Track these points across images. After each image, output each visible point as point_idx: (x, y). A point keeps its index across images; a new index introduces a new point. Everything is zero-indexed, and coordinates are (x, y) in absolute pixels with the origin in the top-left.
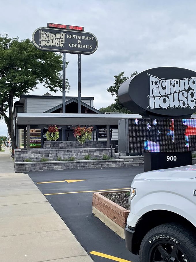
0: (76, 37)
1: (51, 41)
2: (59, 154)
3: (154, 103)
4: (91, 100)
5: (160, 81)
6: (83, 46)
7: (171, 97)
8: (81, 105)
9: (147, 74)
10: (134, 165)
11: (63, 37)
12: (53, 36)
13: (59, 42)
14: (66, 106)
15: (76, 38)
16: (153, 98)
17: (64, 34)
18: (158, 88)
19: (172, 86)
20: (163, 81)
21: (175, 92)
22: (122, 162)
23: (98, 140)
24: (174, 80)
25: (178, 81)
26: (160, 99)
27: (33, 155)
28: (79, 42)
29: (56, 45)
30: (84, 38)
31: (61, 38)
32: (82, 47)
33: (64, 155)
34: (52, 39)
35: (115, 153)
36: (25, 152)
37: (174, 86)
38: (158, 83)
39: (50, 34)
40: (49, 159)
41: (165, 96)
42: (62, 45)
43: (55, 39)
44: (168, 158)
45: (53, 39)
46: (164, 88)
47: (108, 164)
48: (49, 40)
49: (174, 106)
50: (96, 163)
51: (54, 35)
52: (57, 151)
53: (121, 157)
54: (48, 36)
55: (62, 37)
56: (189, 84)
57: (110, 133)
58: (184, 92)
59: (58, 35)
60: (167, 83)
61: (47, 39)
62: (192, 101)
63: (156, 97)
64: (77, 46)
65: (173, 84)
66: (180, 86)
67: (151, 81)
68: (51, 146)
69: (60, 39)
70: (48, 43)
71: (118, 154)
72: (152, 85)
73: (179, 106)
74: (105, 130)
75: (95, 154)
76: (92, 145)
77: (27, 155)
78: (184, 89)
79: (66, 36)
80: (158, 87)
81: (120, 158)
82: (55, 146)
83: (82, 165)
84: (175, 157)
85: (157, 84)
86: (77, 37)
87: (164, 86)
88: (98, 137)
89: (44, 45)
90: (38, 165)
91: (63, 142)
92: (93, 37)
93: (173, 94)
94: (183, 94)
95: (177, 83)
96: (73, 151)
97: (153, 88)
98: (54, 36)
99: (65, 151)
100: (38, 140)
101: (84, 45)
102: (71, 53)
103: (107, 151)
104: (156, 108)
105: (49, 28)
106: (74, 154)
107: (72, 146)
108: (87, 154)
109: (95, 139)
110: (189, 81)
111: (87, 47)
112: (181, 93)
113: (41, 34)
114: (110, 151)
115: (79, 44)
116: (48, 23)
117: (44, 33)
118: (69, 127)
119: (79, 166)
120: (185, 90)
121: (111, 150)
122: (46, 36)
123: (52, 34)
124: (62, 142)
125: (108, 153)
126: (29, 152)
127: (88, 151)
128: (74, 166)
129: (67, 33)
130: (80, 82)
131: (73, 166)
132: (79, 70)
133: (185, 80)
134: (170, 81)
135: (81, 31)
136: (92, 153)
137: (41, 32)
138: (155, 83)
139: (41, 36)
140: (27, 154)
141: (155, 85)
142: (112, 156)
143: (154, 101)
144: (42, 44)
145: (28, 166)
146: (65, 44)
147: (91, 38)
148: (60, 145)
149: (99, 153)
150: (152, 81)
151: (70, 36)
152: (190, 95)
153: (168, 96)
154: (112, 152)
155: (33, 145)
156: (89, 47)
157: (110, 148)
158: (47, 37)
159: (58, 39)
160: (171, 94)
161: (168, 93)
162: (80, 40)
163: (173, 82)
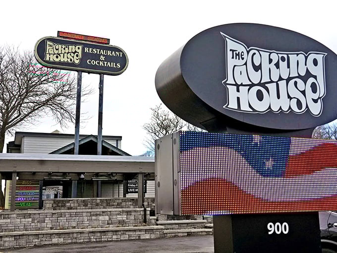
0: (97, 51)
1: (62, 55)
2: (61, 218)
3: (238, 99)
4: (117, 140)
5: (248, 52)
6: (107, 64)
7: (272, 87)
8: (103, 146)
9: (221, 33)
10: (179, 234)
11: (80, 51)
12: (64, 49)
13: (73, 57)
14: (79, 146)
15: (98, 53)
16: (236, 87)
17: (80, 47)
18: (245, 66)
19: (272, 66)
20: (254, 54)
21: (281, 79)
22: (161, 230)
23: (125, 197)
24: (277, 54)
25: (286, 56)
26: (249, 90)
27: (19, 220)
28: (102, 58)
29: (69, 61)
30: (109, 53)
31: (76, 52)
32: (105, 65)
33: (69, 221)
34: (63, 52)
35: (150, 216)
36: (7, 216)
37: (277, 65)
38: (245, 56)
39: (60, 46)
40: (45, 226)
41: (259, 84)
42: (77, 62)
43: (68, 53)
44: (271, 226)
45: (65, 53)
46: (257, 68)
47: (139, 233)
48: (59, 54)
49: (281, 108)
50: (120, 233)
51: (67, 47)
52: (59, 214)
53: (158, 222)
54: (57, 48)
55: (77, 50)
56: (306, 65)
57: (143, 186)
58: (298, 80)
59: (72, 48)
60: (262, 57)
61: (56, 52)
62: (315, 101)
63: (242, 85)
64: (99, 63)
65: (275, 61)
66: (289, 67)
67: (231, 50)
68: (54, 206)
69: (74, 53)
70: (57, 57)
71: (155, 217)
72: (233, 58)
73: (290, 108)
74: (136, 182)
75: (119, 218)
76: (116, 203)
77: (9, 220)
78: (298, 74)
79: (83, 49)
80: (246, 64)
81: (157, 225)
82: (59, 206)
83: (98, 235)
84: (285, 226)
85: (243, 59)
86: (100, 52)
87: (257, 64)
88: (126, 192)
89: (51, 60)
90: (25, 237)
91: (72, 200)
92: (121, 53)
93: (277, 82)
94: (296, 83)
95: (283, 59)
96: (84, 214)
97: (235, 66)
98: (66, 49)
99: (72, 214)
100: (35, 198)
101: (109, 63)
102: (89, 73)
103: (139, 213)
104: (242, 109)
105: (60, 38)
106: (86, 219)
107: (86, 205)
108: (107, 218)
109: (121, 196)
110: (306, 58)
111: (113, 65)
112: (292, 82)
113: (48, 45)
114: (142, 213)
115: (102, 61)
116: (58, 31)
117: (51, 44)
118: (82, 176)
119: (92, 237)
120: (299, 77)
121: (145, 211)
122: (54, 48)
123: (64, 46)
124: (70, 200)
125: (140, 217)
126: (12, 216)
127: (109, 213)
128: (86, 238)
129: (85, 45)
130: (102, 113)
131: (82, 238)
132: (101, 96)
133: (298, 55)
134: (270, 55)
135: (106, 44)
136: (114, 217)
137: (48, 43)
138: (239, 56)
139: (48, 48)
140: (9, 218)
141: (239, 59)
142: (145, 221)
143: (238, 95)
144: (48, 59)
145: (7, 239)
146: (81, 60)
147: (118, 54)
148: (68, 204)
149: (126, 216)
150: (233, 51)
151: (89, 50)
152: (311, 88)
153: (266, 85)
154: (145, 215)
155: (25, 205)
156: (116, 65)
157: (143, 209)
158: (57, 50)
159: (72, 52)
160: (272, 82)
161: (266, 79)
162: (104, 55)
163: (275, 57)
